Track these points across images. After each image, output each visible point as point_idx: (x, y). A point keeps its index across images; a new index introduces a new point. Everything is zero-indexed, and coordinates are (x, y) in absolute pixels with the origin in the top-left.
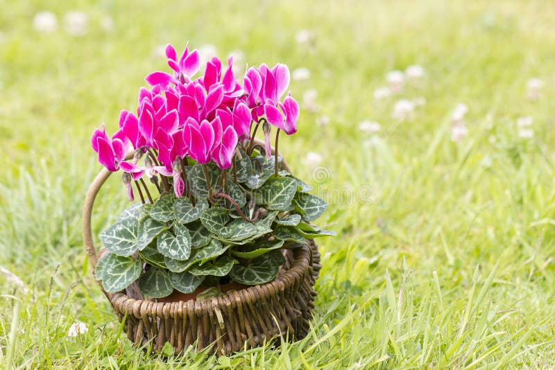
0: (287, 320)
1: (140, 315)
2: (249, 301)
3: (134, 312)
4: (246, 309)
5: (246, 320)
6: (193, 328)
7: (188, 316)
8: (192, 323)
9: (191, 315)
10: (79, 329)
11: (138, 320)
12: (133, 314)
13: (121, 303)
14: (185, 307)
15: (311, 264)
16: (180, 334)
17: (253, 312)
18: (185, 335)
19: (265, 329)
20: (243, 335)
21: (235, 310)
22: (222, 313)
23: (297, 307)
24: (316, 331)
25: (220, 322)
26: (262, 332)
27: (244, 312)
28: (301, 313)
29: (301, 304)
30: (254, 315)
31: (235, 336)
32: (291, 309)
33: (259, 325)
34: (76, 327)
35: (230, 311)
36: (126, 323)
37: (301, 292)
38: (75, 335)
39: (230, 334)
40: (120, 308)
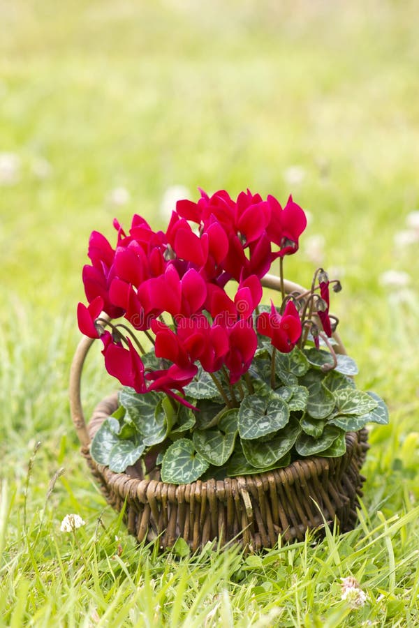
0: (331, 508)
1: (146, 499)
2: (284, 481)
3: (139, 495)
4: (281, 492)
5: (280, 506)
6: (213, 514)
7: (207, 501)
8: (212, 508)
9: (211, 498)
10: (74, 523)
11: (142, 506)
12: (137, 498)
13: (123, 483)
14: (203, 488)
15: (359, 442)
16: (196, 524)
17: (290, 496)
18: (203, 524)
19: (304, 519)
20: (277, 528)
21: (268, 493)
22: (251, 496)
23: (344, 492)
24: (367, 524)
25: (247, 507)
26: (300, 522)
27: (279, 496)
28: (348, 499)
29: (348, 489)
30: (291, 499)
31: (266, 528)
32: (336, 495)
33: (296, 513)
34: (70, 519)
35: (261, 494)
36: (127, 511)
37: (349, 473)
38: (69, 529)
39: (260, 524)
40: (120, 490)
